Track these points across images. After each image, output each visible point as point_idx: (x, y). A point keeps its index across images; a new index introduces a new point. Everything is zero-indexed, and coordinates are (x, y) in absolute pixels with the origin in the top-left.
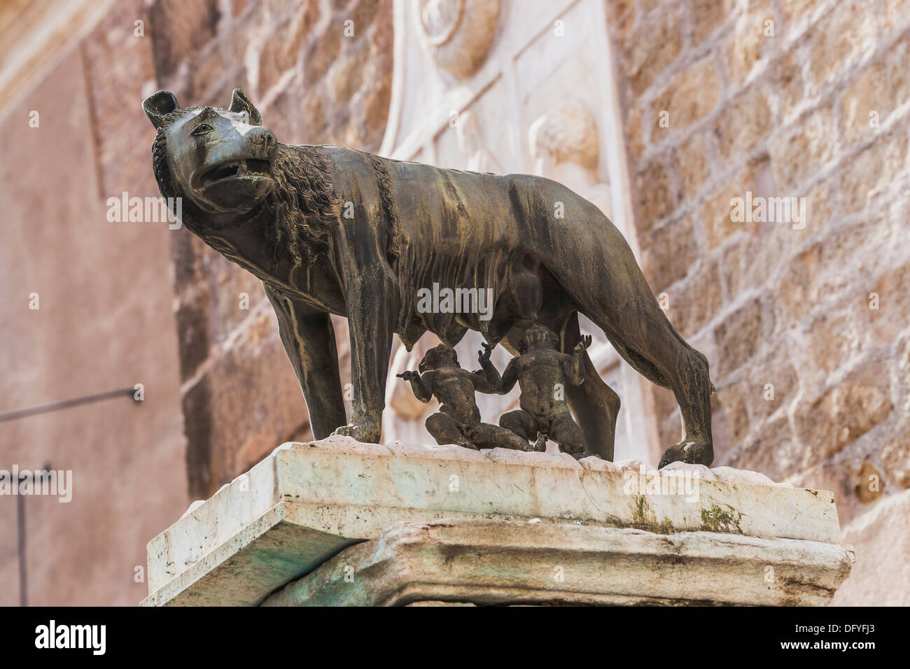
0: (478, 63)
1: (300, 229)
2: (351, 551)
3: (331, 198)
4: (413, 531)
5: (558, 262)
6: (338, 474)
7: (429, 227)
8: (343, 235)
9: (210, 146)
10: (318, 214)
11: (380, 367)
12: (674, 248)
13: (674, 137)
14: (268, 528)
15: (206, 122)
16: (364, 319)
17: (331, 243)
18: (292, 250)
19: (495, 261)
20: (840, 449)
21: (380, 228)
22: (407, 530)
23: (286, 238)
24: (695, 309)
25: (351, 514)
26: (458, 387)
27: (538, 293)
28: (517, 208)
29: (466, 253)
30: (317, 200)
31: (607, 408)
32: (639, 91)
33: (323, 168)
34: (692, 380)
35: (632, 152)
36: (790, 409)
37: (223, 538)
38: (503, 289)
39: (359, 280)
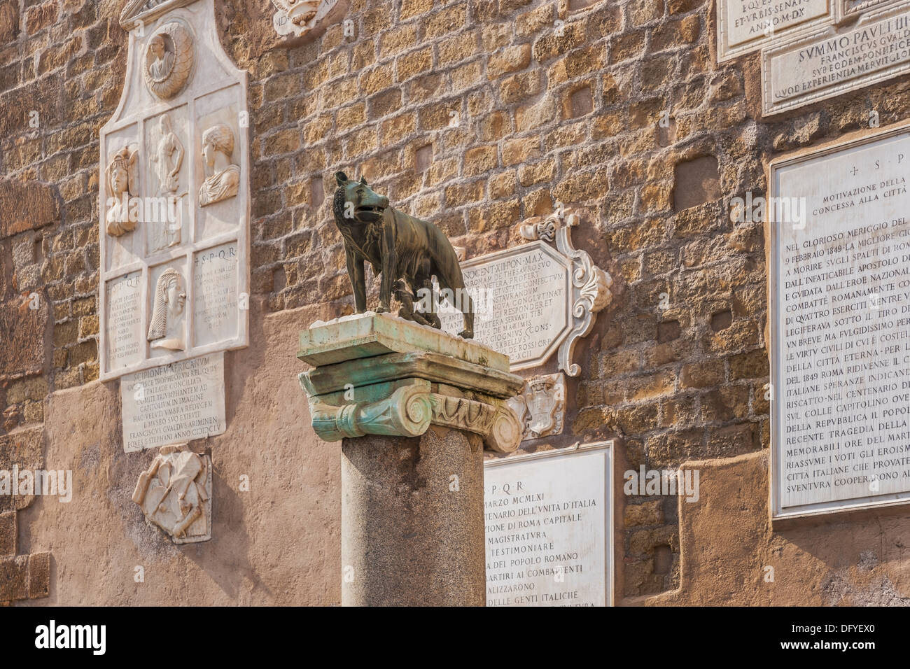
0: (173, 95)
2: (393, 355)
8: (385, 236)
9: (363, 198)
12: (268, 201)
13: (275, 155)
19: (421, 253)
20: (338, 298)
21: (394, 235)
24: (276, 228)
28: (428, 235)
29: (414, 249)
32: (260, 132)
35: (253, 157)
36: (319, 278)
37: (341, 338)
39: (388, 254)
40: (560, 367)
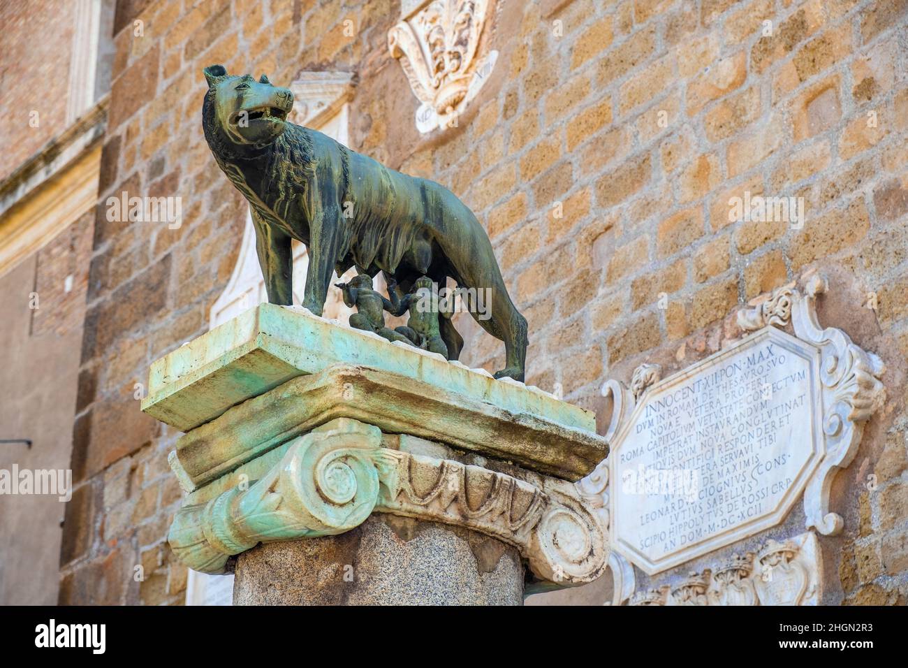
1: (288, 174)
2: (300, 379)
3: (311, 159)
4: (350, 368)
5: (445, 238)
6: (298, 328)
7: (370, 194)
8: (316, 184)
9: (247, 98)
10: (301, 167)
11: (327, 274)
14: (247, 352)
15: (246, 82)
16: (322, 240)
17: (306, 188)
18: (281, 187)
19: (406, 228)
21: (340, 186)
22: (346, 367)
23: (278, 178)
25: (304, 355)
26: (373, 301)
27: (430, 256)
28: (424, 198)
29: (390, 218)
30: (302, 158)
31: (456, 345)
33: (308, 139)
34: (518, 332)
37: (209, 359)
38: (407, 249)
39: (322, 214)
40: (809, 523)
